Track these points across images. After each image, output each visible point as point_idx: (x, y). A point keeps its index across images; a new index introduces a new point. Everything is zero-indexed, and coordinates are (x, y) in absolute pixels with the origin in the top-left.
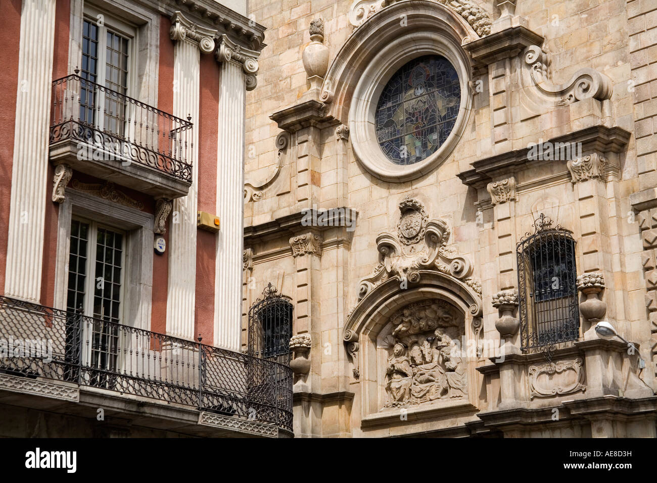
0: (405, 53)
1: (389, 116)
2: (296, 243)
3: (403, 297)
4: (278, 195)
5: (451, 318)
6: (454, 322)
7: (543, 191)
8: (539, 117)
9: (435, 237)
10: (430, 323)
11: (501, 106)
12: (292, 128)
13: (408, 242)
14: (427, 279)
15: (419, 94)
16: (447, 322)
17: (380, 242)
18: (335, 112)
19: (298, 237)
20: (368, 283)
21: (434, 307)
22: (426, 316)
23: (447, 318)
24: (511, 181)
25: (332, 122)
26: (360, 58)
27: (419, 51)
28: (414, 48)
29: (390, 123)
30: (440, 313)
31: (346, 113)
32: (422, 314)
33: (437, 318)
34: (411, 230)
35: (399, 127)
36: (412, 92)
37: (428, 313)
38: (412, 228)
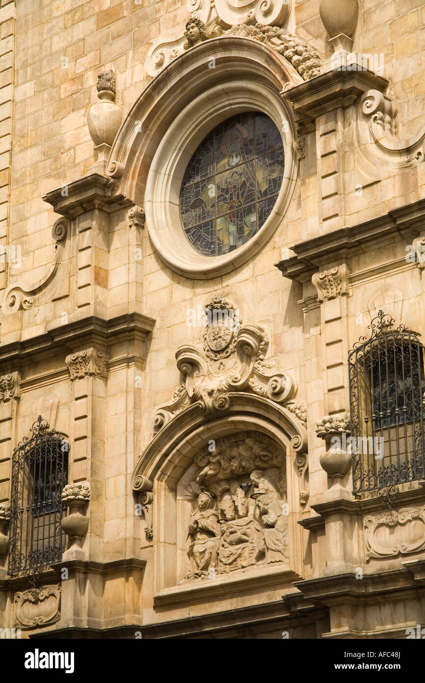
0: (216, 111)
1: (198, 194)
2: (74, 362)
3: (208, 429)
4: (54, 301)
5: (271, 455)
6: (275, 462)
7: (383, 281)
8: (379, 184)
9: (249, 348)
10: (244, 464)
11: (330, 171)
12: (71, 211)
13: (216, 356)
14: (239, 405)
15: (234, 164)
16: (266, 462)
17: (181, 357)
18: (126, 189)
19: (77, 354)
20: (165, 412)
21: (249, 441)
22: (240, 455)
23: (265, 456)
24: (343, 269)
25: (123, 203)
26: (158, 118)
27: (233, 107)
28: (226, 103)
29: (198, 203)
30: (257, 450)
31: (141, 191)
32: (235, 452)
33: (253, 456)
34: (219, 340)
35: (209, 208)
36: (225, 161)
37: (242, 450)
38: (220, 337)
